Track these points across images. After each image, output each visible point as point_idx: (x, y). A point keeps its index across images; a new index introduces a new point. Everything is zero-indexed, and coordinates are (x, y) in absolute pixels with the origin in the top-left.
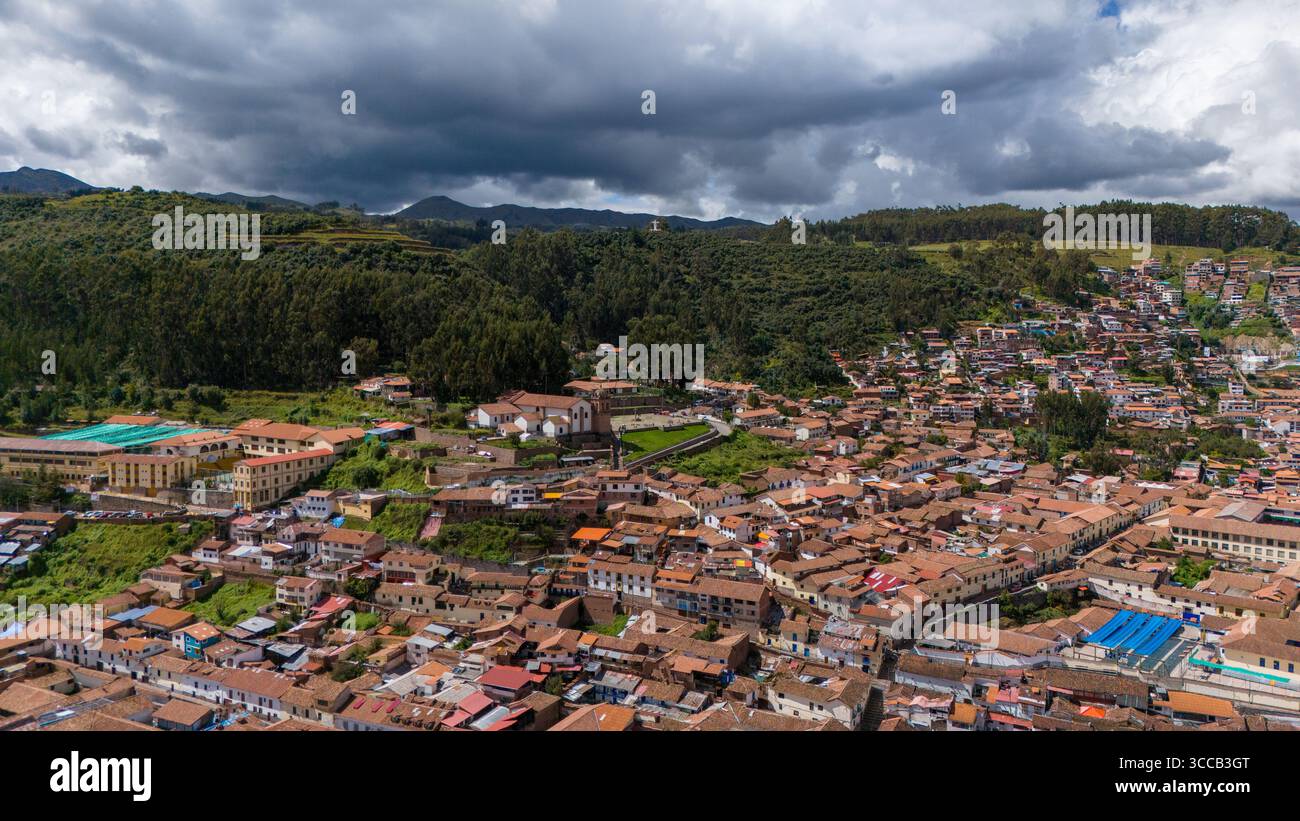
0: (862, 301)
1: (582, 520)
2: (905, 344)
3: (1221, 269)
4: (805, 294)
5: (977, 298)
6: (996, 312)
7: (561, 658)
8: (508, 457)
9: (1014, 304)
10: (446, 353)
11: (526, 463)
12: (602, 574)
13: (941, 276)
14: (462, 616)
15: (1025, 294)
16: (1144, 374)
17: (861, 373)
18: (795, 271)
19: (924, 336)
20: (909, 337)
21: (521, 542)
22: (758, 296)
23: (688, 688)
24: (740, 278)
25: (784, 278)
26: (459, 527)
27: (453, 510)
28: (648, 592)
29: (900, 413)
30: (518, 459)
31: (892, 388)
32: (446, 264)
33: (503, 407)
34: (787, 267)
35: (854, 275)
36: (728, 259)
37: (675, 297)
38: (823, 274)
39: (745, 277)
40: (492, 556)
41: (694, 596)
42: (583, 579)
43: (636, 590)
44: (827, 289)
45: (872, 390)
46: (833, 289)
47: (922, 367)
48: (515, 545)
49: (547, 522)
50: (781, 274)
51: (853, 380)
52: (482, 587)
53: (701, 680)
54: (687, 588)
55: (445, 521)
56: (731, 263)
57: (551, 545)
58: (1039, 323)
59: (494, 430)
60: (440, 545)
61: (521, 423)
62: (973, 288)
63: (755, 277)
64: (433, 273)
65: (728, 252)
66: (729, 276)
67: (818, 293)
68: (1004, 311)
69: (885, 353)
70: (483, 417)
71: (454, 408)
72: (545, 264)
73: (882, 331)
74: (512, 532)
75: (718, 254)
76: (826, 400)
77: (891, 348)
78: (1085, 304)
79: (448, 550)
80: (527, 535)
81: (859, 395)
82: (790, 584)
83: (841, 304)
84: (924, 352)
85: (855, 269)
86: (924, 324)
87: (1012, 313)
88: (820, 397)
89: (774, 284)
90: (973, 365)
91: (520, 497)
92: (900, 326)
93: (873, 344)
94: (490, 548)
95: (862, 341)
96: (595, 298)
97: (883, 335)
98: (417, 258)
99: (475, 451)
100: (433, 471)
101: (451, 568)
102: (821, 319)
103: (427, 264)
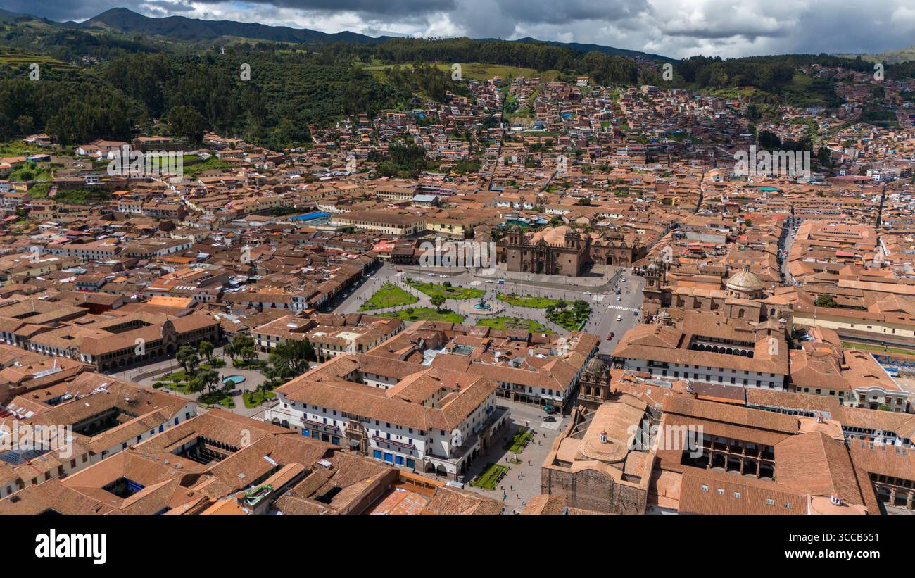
0: (333, 98)
1: (119, 188)
2: (349, 121)
3: (527, 83)
4: (302, 93)
5: (394, 97)
6: (401, 105)
7: (97, 228)
8: (89, 166)
9: (411, 101)
10: (63, 122)
11: (97, 168)
12: (123, 206)
13: (378, 85)
14: (63, 219)
15: (419, 95)
16: (460, 136)
17: (320, 136)
18: (300, 80)
19: (359, 117)
20: (351, 118)
21: (91, 196)
22: (275, 94)
23: (142, 234)
24: (268, 83)
25: (293, 84)
26: (64, 191)
27: (61, 185)
28: (140, 211)
29: (332, 155)
30: (93, 167)
31: (333, 143)
32: (78, 76)
33: (92, 147)
34: (296, 78)
35: (332, 84)
36: (263, 72)
37: (227, 94)
38: (315, 82)
39: (271, 83)
40: (79, 202)
41: (156, 211)
42: (116, 208)
43: (136, 211)
44: (316, 91)
45: (323, 144)
46: (318, 91)
47: (353, 133)
48: (89, 198)
49: (103, 189)
50: (292, 82)
51: (314, 140)
52: (73, 211)
53: (147, 231)
54: (154, 208)
55: (58, 189)
56: (264, 75)
57: (105, 198)
58: (421, 110)
59: (86, 156)
60: (57, 198)
61: (99, 153)
62: (393, 92)
63: (277, 83)
64: (70, 80)
65: (263, 68)
66: (262, 83)
67: (309, 93)
68: (405, 105)
69: (338, 126)
70: (81, 151)
71: (69, 147)
72: (148, 74)
73: (338, 114)
74: (87, 193)
75: (257, 70)
76: (298, 149)
77: (341, 124)
78: (447, 100)
79: (60, 199)
80: (93, 194)
81: (316, 147)
82: (194, 206)
83: (322, 99)
84: (357, 125)
85: (333, 80)
86: (360, 112)
87: (408, 105)
88: (295, 148)
89: (287, 87)
90: (380, 132)
91: (91, 180)
92: (347, 112)
93: (332, 121)
94: (78, 199)
95: (326, 119)
96: (177, 94)
97: (338, 117)
98: (60, 72)
99: (76, 164)
100: (55, 172)
101: (60, 205)
102: (308, 107)
103: (66, 76)
